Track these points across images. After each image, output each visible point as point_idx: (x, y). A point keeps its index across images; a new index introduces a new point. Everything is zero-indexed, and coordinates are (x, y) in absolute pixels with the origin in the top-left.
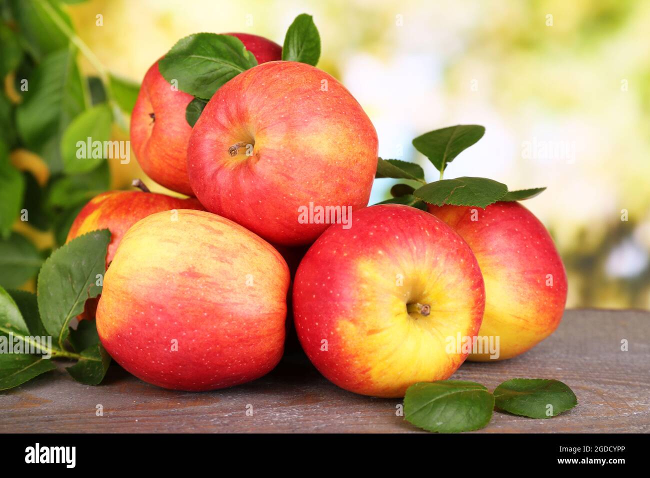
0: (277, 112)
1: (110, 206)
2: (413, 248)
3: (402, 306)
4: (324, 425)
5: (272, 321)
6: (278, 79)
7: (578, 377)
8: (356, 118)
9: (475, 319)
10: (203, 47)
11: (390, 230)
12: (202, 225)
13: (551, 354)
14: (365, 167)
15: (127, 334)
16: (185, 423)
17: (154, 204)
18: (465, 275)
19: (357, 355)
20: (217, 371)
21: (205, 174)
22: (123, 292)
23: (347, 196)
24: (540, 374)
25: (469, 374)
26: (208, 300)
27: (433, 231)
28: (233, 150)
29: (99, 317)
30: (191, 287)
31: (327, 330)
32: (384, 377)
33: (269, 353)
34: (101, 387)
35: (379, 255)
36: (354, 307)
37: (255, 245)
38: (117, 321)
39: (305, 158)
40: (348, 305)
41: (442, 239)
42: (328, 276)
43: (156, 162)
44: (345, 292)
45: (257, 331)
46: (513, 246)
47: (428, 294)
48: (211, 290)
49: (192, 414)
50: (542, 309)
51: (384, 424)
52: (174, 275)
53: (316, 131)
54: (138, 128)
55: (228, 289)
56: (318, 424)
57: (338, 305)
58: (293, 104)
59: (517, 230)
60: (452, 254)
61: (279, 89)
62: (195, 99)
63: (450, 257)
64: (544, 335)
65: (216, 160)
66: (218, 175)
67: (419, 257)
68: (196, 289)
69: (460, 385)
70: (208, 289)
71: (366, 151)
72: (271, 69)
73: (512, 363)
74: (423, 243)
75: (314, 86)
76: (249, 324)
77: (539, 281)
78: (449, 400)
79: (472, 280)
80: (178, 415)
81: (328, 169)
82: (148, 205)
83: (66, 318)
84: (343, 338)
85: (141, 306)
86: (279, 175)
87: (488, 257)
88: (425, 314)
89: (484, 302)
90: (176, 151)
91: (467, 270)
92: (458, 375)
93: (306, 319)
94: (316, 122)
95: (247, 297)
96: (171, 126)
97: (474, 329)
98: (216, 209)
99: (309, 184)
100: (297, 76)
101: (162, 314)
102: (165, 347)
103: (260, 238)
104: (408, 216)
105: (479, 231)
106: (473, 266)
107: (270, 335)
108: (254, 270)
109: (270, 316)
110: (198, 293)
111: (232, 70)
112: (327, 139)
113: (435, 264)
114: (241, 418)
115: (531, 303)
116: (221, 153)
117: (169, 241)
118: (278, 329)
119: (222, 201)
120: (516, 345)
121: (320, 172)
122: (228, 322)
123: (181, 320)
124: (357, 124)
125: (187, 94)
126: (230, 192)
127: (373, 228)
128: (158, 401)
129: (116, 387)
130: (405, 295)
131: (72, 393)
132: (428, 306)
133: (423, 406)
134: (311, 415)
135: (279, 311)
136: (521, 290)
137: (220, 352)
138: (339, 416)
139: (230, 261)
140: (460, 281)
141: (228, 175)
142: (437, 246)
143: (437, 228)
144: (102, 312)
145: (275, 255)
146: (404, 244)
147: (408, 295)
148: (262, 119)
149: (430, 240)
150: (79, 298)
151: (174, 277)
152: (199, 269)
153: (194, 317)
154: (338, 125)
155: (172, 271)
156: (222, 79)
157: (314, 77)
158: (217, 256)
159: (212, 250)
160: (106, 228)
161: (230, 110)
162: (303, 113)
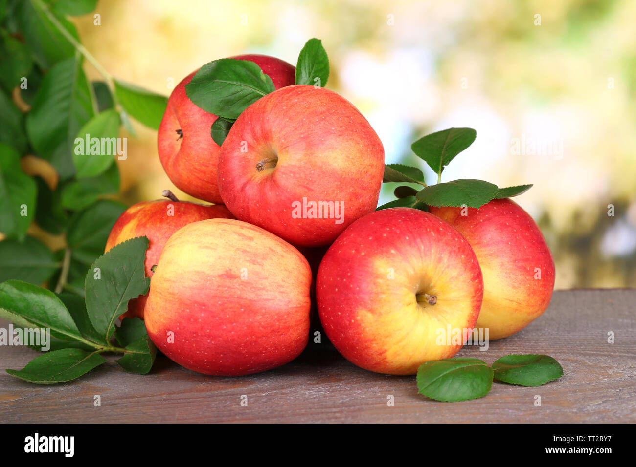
0: (297, 132)
1: (145, 216)
2: (421, 247)
3: (412, 297)
4: (348, 399)
5: (299, 314)
6: (297, 103)
7: (566, 351)
8: (365, 135)
9: (475, 306)
10: (225, 72)
11: (401, 231)
12: (235, 233)
13: (543, 332)
14: (374, 177)
15: (175, 329)
16: (229, 402)
17: (184, 213)
18: (466, 269)
19: (374, 340)
20: (253, 358)
21: (235, 187)
22: (170, 293)
23: (359, 203)
24: (533, 350)
25: (470, 352)
26: (244, 298)
27: (438, 231)
28: (260, 167)
29: (148, 315)
30: (229, 287)
31: (348, 318)
32: (398, 358)
33: (297, 341)
34: (149, 376)
35: (392, 253)
36: (371, 299)
37: (281, 248)
38: (165, 318)
39: (323, 172)
40: (366, 297)
41: (445, 239)
42: (348, 272)
43: (185, 175)
44: (364, 286)
45: (287, 322)
46: (505, 238)
47: (434, 286)
48: (246, 289)
49: (233, 395)
50: (532, 292)
51: (399, 396)
52: (214, 277)
53: (332, 148)
54: (166, 143)
55: (260, 288)
56: (342, 398)
57: (358, 297)
58: (311, 125)
59: (508, 224)
60: (454, 251)
61: (298, 112)
62: (219, 119)
63: (452, 254)
64: (535, 315)
65: (244, 174)
66: (247, 188)
67: (426, 255)
68: (234, 288)
69: (463, 362)
70: (244, 288)
71: (374, 163)
72: (290, 94)
73: (508, 341)
74: (430, 242)
75: (329, 108)
76: (280, 316)
77: (528, 268)
78: (455, 375)
79: (471, 273)
80: (222, 396)
81: (342, 180)
82: (179, 214)
83: (112, 317)
84: (363, 325)
85: (186, 305)
86: (301, 187)
87: (483, 249)
88: (432, 303)
89: (483, 291)
90: (204, 165)
91: (468, 264)
92: (461, 353)
93: (329, 309)
94: (332, 140)
95: (277, 294)
96: (198, 143)
97: (474, 315)
98: (245, 217)
99: (326, 194)
100: (312, 100)
101: (205, 310)
102: (208, 339)
103: (284, 241)
104: (415, 219)
105: (474, 226)
106: (472, 261)
107: (298, 325)
108: (282, 270)
109: (297, 309)
110: (235, 292)
111: (251, 92)
112: (342, 155)
113: (440, 260)
114: (276, 396)
115: (522, 288)
116: (248, 168)
117: (207, 247)
118: (304, 320)
119: (251, 210)
120: (511, 325)
121: (336, 183)
122: (262, 315)
123: (221, 315)
124: (366, 140)
125: (212, 115)
126: (258, 202)
127: (387, 230)
128: (202, 385)
129: (162, 375)
130: (415, 287)
131: (126, 382)
132: (434, 297)
133: (433, 380)
134: (336, 391)
135: (305, 304)
136: (513, 276)
137: (256, 342)
138: (360, 391)
139: (261, 263)
140: (462, 274)
141: (256, 187)
142: (441, 245)
143: (441, 229)
144: (151, 311)
145: (298, 256)
146: (413, 244)
147: (417, 287)
148: (285, 139)
149: (435, 240)
150: (123, 298)
151: (214, 279)
152: (234, 271)
153: (233, 313)
154: (350, 142)
155: (212, 273)
156: (243, 100)
157: (328, 100)
158: (250, 259)
159: (245, 254)
160: (144, 236)
161: (256, 131)
162: (320, 133)
